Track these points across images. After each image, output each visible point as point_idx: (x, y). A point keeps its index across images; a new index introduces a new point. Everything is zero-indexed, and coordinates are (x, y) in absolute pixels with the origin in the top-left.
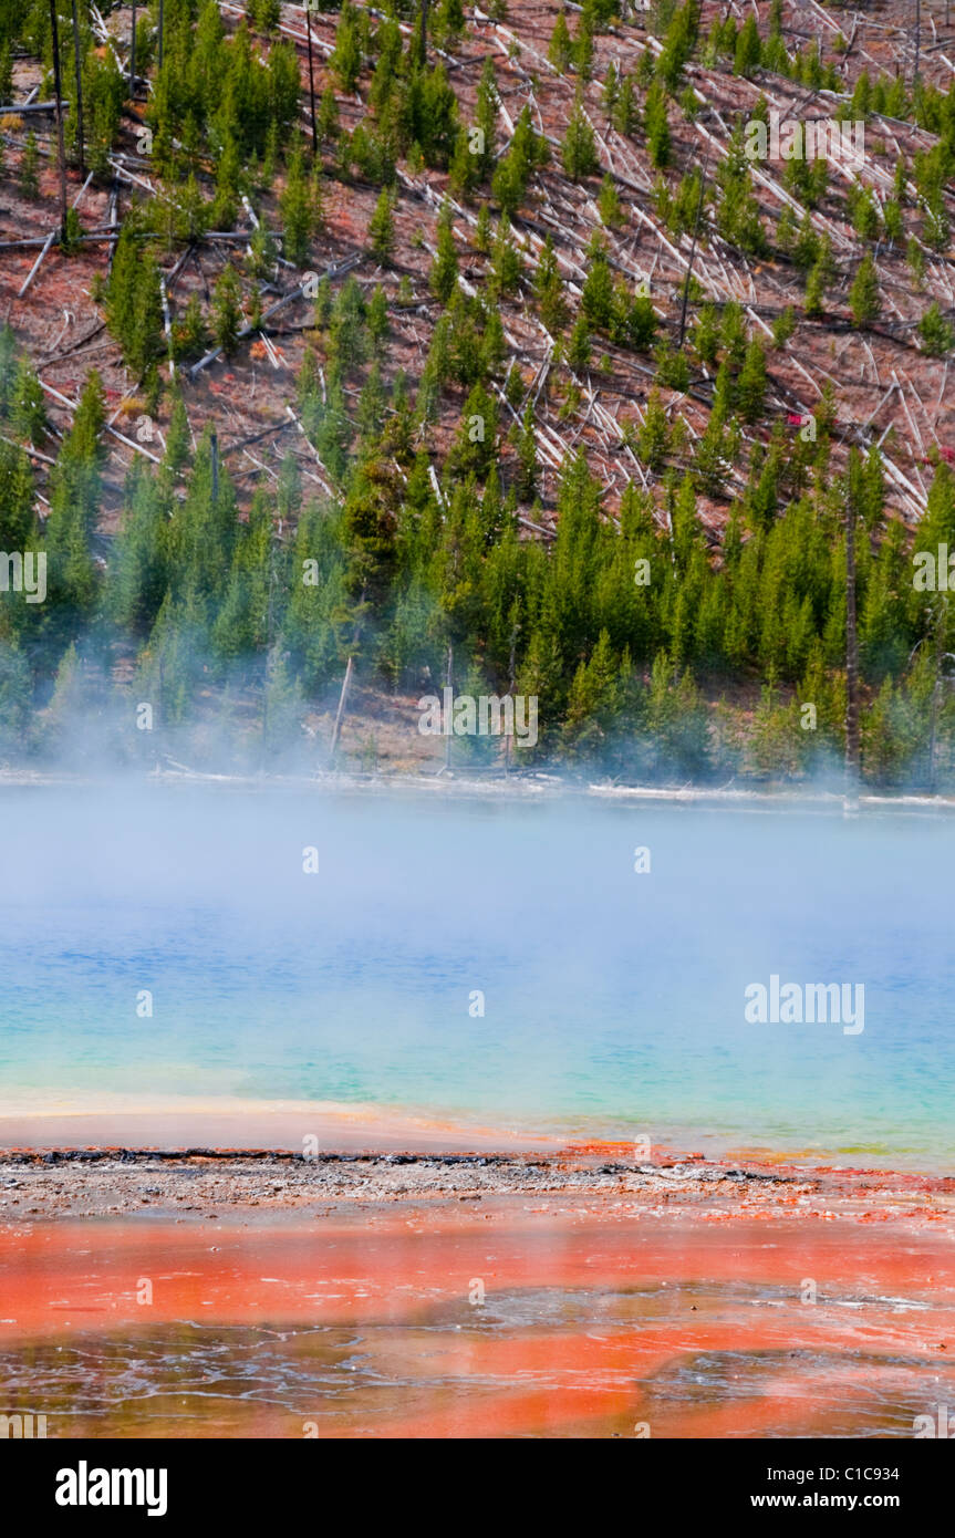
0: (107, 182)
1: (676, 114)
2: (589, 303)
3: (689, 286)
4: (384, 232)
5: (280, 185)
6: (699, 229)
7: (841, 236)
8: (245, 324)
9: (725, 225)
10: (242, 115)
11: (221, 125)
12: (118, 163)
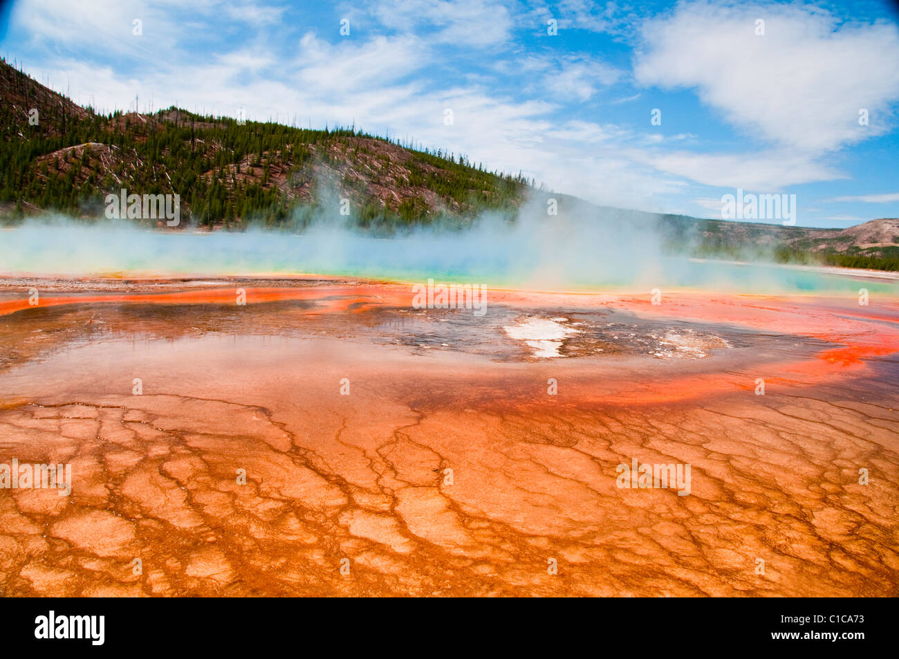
0: (287, 164)
1: (356, 157)
2: (345, 179)
3: (357, 178)
4: (320, 171)
5: (308, 165)
6: (359, 171)
7: (376, 173)
8: (304, 181)
9: (362, 171)
10: (304, 156)
11: (301, 158)
12: (289, 162)
